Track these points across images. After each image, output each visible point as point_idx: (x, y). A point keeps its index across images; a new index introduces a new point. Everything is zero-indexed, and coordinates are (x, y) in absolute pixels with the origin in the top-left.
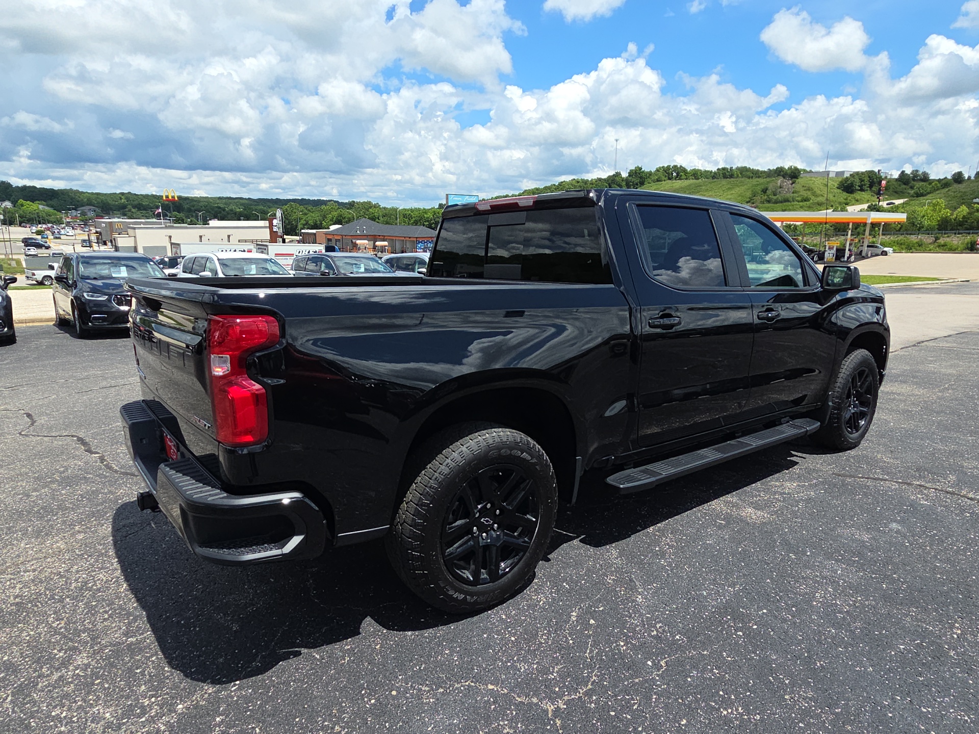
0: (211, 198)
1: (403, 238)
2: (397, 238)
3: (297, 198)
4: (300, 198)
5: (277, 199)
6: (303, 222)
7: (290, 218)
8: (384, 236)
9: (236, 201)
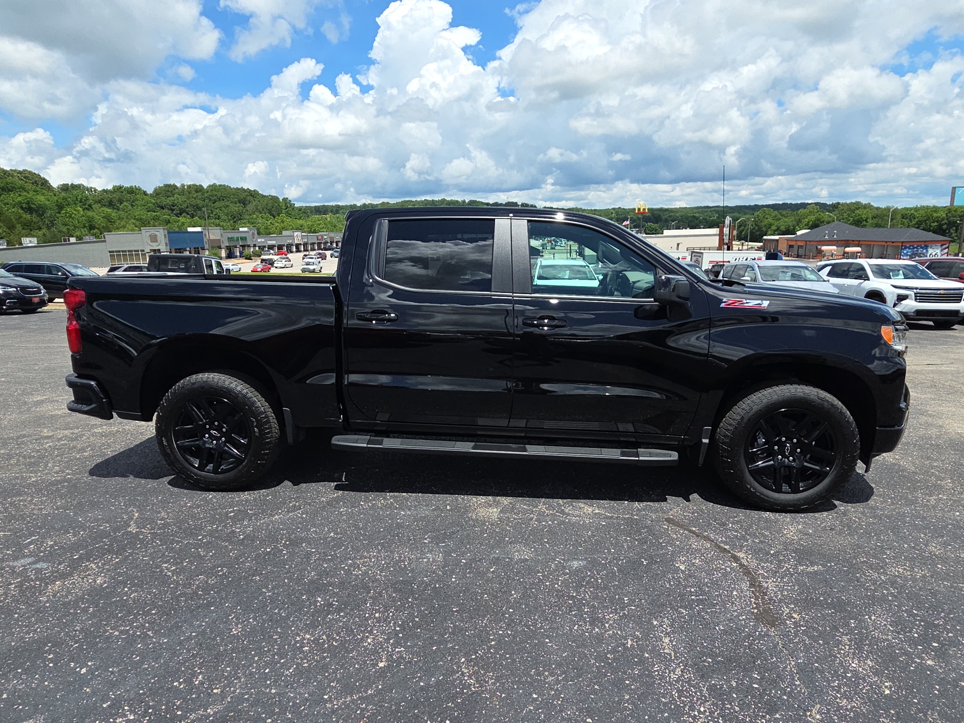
0: (689, 208)
1: (885, 244)
2: (875, 243)
3: (778, 203)
4: (781, 203)
5: (755, 205)
6: (774, 228)
7: (760, 224)
8: (860, 241)
9: (714, 209)
